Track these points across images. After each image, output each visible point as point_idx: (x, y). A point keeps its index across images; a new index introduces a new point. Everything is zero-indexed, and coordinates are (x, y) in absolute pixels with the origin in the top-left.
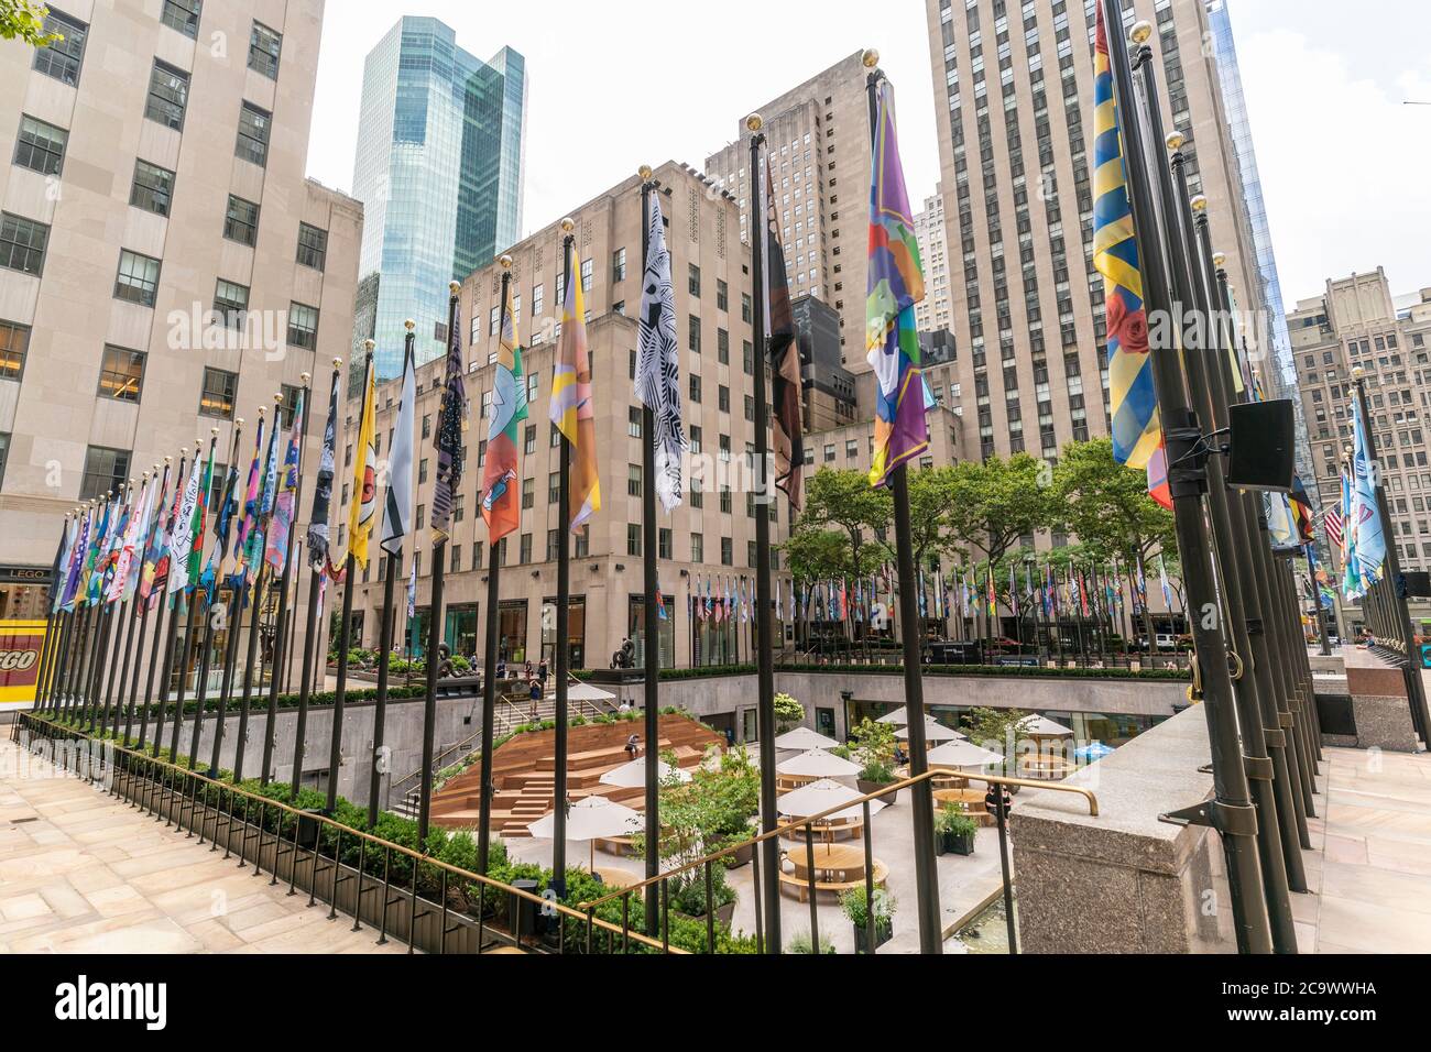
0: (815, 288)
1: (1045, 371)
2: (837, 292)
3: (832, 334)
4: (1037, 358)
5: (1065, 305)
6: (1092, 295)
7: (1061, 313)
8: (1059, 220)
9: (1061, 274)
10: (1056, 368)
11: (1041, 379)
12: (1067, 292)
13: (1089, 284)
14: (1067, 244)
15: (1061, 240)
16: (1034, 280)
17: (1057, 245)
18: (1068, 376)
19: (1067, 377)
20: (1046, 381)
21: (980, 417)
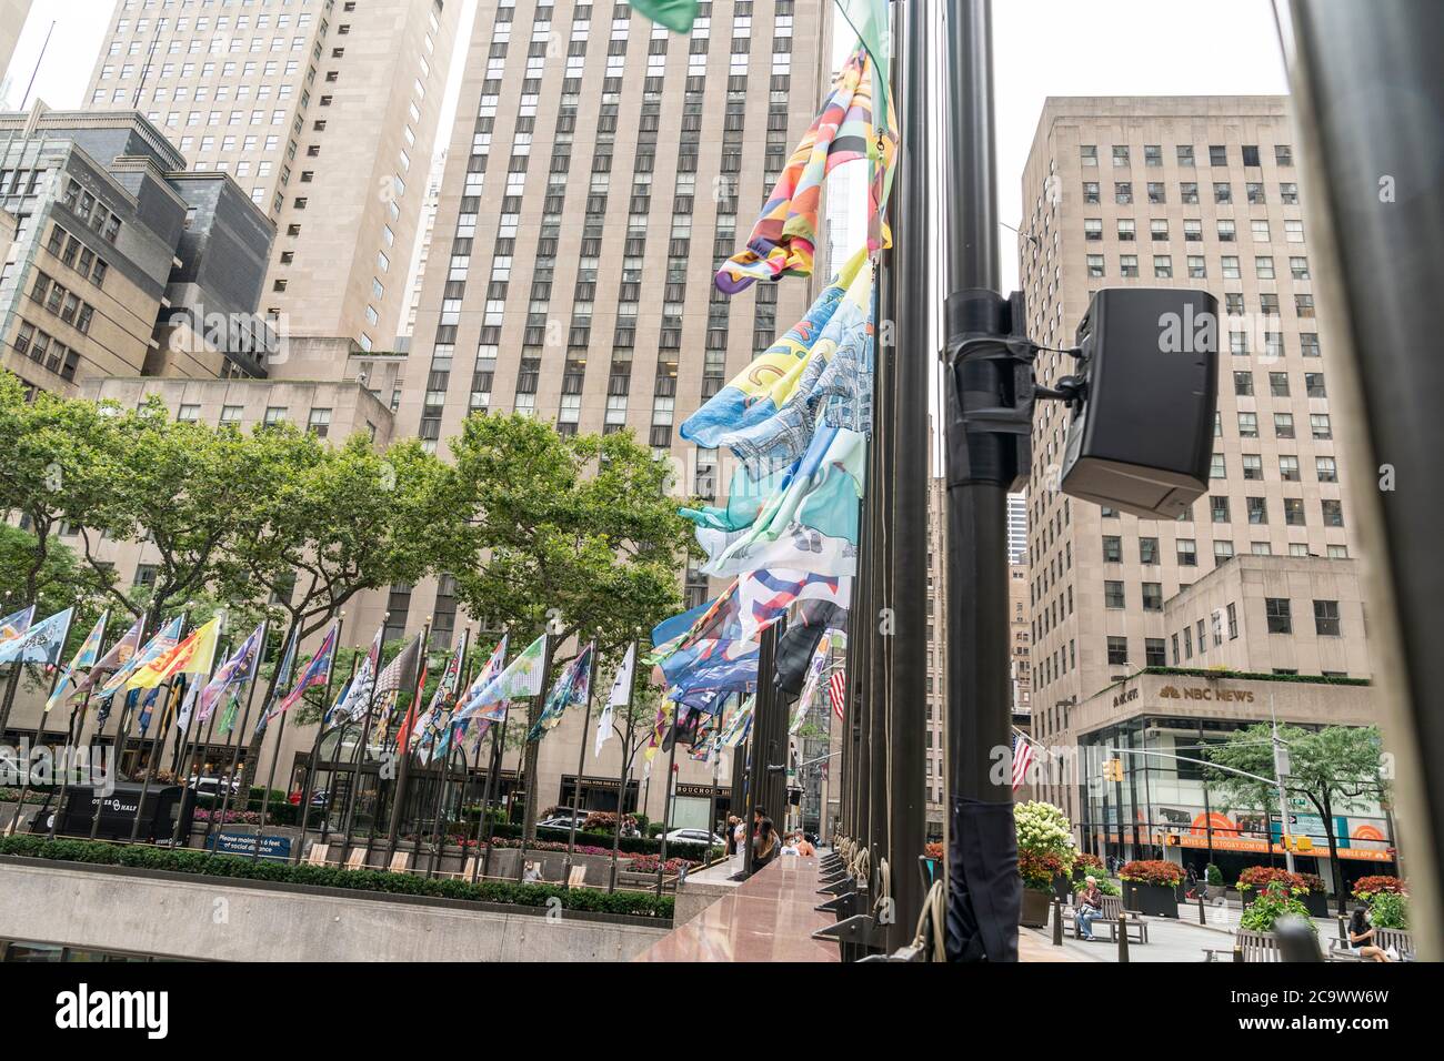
0: (261, 192)
1: (535, 376)
2: (297, 211)
3: (255, 258)
4: (529, 354)
5: (585, 290)
6: (624, 285)
7: (578, 299)
8: (607, 171)
9: (591, 245)
10: (551, 376)
11: (527, 385)
12: (594, 272)
13: (624, 270)
14: (609, 207)
15: (603, 198)
16: (554, 241)
17: (597, 205)
18: (565, 392)
19: (562, 394)
20: (533, 391)
21: (424, 422)
